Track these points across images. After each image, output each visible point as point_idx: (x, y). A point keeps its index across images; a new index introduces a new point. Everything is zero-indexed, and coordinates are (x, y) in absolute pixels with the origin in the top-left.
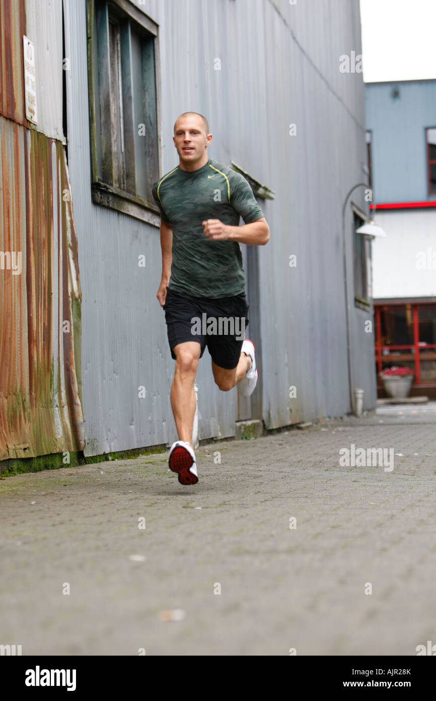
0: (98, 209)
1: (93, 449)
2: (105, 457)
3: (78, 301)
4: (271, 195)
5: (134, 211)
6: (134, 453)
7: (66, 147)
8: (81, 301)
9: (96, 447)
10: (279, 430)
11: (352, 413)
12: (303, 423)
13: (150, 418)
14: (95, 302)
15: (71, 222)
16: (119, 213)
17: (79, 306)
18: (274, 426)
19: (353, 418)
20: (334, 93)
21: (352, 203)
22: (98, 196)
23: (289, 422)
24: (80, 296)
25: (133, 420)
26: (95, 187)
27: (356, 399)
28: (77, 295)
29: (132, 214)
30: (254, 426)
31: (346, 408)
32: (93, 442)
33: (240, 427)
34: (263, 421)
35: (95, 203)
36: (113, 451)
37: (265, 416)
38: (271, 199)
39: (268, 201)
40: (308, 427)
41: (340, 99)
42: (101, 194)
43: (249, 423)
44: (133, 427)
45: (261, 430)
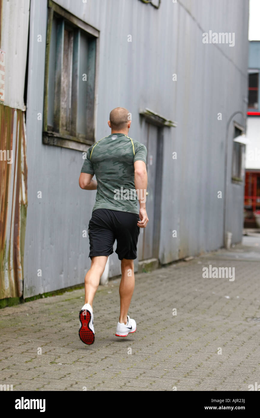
0: (47, 147)
1: (31, 292)
2: (40, 296)
3: (25, 206)
4: (174, 125)
5: (72, 145)
6: (61, 291)
7: (25, 112)
8: (27, 206)
9: (34, 291)
10: (170, 264)
11: (224, 247)
12: (188, 257)
13: (75, 268)
14: (40, 203)
15: (25, 158)
16: (62, 147)
17: (25, 209)
18: (166, 261)
19: (224, 250)
20: (227, 57)
21: (234, 122)
22: (46, 139)
23: (177, 258)
24: (27, 203)
25: (62, 271)
26: (45, 134)
27: (227, 239)
28: (25, 202)
29: (71, 147)
30: (152, 264)
31: (220, 243)
32: (31, 289)
33: (142, 265)
34: (159, 260)
35: (44, 143)
36: (46, 291)
37: (160, 256)
38: (174, 127)
39: (172, 129)
40: (190, 260)
41: (231, 60)
42: (49, 138)
43: (149, 261)
44: (62, 276)
45: (157, 265)
